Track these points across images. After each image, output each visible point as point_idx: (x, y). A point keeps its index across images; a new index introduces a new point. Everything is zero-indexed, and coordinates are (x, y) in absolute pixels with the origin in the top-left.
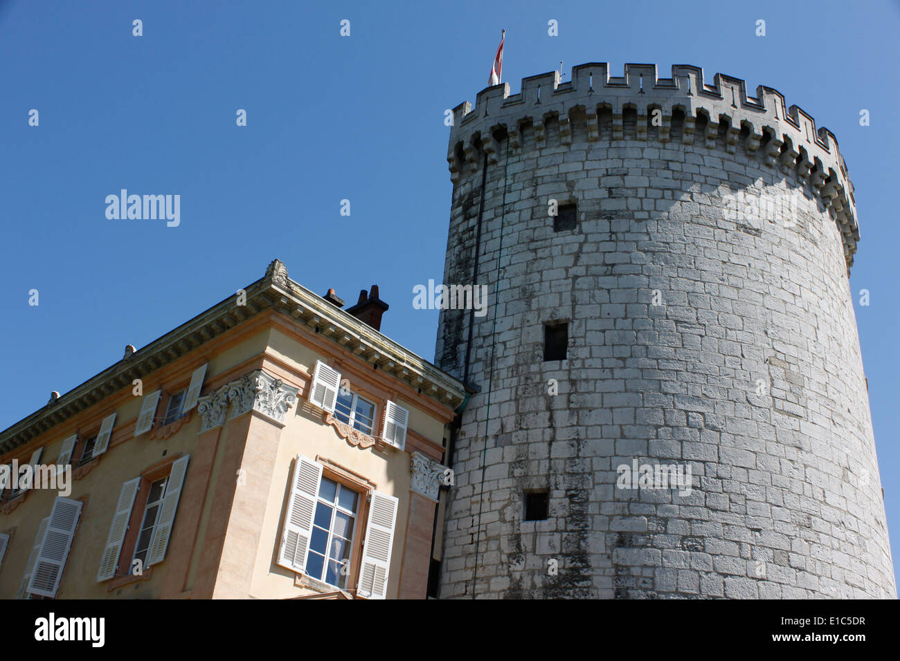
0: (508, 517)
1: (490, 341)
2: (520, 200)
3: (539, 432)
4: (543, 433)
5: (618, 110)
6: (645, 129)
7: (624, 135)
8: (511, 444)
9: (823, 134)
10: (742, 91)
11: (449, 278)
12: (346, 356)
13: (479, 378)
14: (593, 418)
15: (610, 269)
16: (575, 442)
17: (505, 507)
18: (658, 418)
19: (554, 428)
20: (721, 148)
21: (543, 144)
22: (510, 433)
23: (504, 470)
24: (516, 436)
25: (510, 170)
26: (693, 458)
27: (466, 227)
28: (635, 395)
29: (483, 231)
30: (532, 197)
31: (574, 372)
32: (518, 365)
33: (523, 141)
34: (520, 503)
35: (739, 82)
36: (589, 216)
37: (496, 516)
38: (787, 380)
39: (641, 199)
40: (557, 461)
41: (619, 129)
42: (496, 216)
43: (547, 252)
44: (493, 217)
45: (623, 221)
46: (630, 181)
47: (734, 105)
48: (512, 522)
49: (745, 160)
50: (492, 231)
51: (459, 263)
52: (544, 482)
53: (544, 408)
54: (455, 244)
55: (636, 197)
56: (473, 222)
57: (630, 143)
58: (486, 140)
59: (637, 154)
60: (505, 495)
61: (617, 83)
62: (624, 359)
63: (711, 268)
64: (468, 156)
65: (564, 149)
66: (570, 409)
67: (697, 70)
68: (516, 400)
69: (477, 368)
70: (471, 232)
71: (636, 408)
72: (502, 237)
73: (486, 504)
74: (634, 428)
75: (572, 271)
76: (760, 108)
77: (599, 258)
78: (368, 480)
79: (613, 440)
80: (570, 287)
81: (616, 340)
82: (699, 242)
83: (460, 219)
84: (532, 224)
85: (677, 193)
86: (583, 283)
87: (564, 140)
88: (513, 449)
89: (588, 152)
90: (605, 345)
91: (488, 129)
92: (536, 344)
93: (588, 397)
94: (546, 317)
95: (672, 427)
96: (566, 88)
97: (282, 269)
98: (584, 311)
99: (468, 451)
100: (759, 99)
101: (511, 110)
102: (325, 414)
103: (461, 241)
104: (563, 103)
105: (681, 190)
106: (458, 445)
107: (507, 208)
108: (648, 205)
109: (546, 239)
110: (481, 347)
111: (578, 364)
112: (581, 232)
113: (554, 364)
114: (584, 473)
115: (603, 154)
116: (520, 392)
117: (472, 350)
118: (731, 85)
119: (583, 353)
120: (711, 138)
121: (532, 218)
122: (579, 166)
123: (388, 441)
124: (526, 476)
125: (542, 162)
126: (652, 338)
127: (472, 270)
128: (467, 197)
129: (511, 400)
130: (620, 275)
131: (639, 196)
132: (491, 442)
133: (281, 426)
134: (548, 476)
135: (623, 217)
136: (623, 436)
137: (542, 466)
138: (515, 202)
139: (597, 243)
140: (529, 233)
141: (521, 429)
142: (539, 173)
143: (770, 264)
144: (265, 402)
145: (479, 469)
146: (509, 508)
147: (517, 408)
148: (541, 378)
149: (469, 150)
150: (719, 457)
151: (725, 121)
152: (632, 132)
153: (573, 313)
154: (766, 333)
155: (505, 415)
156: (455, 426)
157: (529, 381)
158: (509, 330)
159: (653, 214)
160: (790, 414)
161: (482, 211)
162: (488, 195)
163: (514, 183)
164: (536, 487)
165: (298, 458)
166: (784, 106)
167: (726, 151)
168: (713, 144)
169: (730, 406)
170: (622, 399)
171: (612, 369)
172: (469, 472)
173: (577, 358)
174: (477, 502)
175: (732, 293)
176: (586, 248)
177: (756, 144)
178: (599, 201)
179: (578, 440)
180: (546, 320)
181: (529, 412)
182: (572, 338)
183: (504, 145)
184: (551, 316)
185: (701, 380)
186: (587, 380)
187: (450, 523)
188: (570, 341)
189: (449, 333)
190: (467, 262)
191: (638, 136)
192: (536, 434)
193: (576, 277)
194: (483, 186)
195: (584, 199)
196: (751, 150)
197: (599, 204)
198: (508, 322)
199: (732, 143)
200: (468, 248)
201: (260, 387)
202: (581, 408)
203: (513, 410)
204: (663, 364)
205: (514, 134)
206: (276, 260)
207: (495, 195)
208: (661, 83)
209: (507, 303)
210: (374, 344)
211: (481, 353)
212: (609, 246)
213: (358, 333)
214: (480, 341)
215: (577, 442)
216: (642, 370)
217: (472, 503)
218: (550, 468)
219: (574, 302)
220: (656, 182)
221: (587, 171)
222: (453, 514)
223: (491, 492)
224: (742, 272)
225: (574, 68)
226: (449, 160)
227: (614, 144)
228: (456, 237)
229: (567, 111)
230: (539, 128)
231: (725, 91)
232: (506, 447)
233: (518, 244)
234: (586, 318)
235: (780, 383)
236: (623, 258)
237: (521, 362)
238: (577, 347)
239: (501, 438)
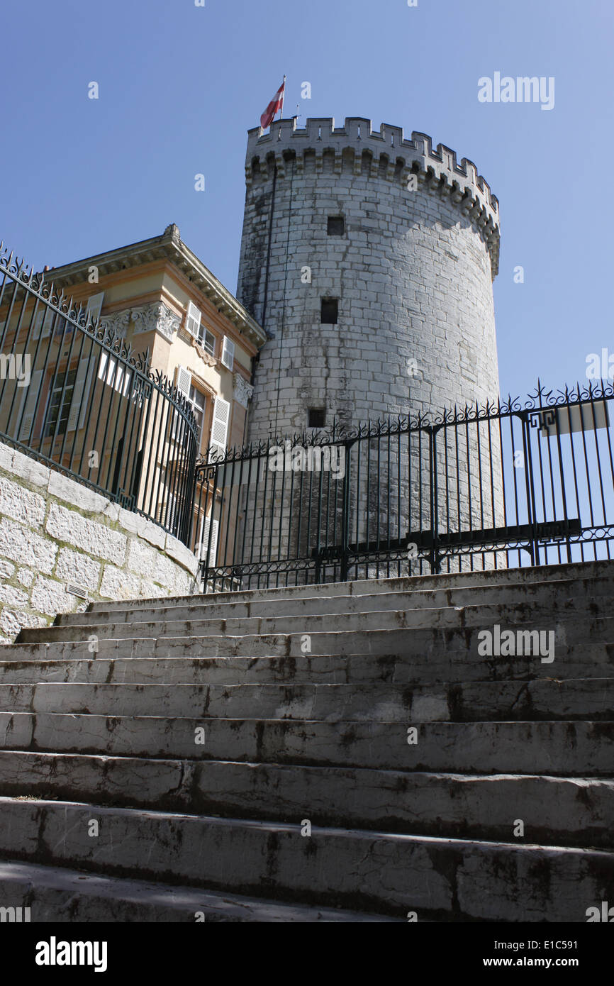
0: (297, 423)
1: (281, 304)
2: (303, 208)
3: (319, 370)
4: (321, 371)
5: (377, 156)
6: (393, 173)
7: (378, 174)
8: (299, 376)
9: (494, 200)
10: (454, 159)
11: (245, 255)
12: (204, 300)
13: (273, 328)
14: (355, 365)
15: (367, 267)
16: (343, 379)
17: (295, 416)
18: (396, 371)
19: (329, 369)
20: (438, 197)
21: (320, 170)
22: (298, 369)
23: (294, 392)
24: (302, 371)
25: (295, 185)
26: (416, 398)
27: (259, 221)
28: (382, 354)
29: (274, 226)
30: (312, 207)
31: (342, 333)
32: (302, 324)
33: (305, 166)
34: (305, 415)
35: (453, 152)
36: (354, 228)
37: (289, 422)
38: (468, 357)
39: (388, 222)
40: (331, 391)
41: (376, 170)
42: (284, 217)
43: (323, 249)
44: (281, 216)
45: (376, 235)
46: (382, 208)
47: (449, 169)
48: (300, 427)
49: (451, 208)
50: (281, 227)
51: (254, 246)
52: (322, 403)
53: (322, 355)
54: (249, 232)
55: (385, 220)
56: (264, 218)
57: (382, 182)
58: (279, 159)
59: (385, 190)
60: (295, 409)
61: (376, 137)
62: (375, 329)
63: (430, 278)
64: (263, 168)
65: (335, 177)
66: (340, 357)
67: (429, 139)
68: (302, 347)
69: (272, 322)
70: (264, 225)
71: (382, 362)
72: (289, 232)
73: (281, 415)
74: (381, 375)
75: (341, 265)
76: (463, 173)
77: (359, 259)
78: (212, 388)
79: (367, 381)
80: (340, 276)
81: (371, 316)
82: (423, 259)
83: (253, 214)
84: (312, 226)
85: (410, 222)
86: (348, 274)
87: (337, 170)
88: (300, 379)
89: (353, 181)
90: (363, 318)
91: (281, 151)
92: (316, 311)
93: (352, 351)
94: (323, 293)
95: (404, 377)
96: (340, 132)
97: (177, 232)
98: (350, 293)
99: (265, 378)
100: (463, 167)
101: (298, 140)
102: (192, 338)
103: (254, 230)
104: (338, 143)
105: (413, 221)
106: (258, 373)
107: (293, 212)
108: (392, 227)
109: (322, 239)
110: (274, 308)
111: (345, 328)
112: (347, 238)
113: (329, 326)
114: (349, 400)
115: (363, 185)
116: (304, 342)
117: (267, 309)
118: (448, 154)
119: (349, 321)
120: (433, 189)
121: (312, 223)
122: (346, 192)
123: (224, 363)
124: (309, 398)
125: (320, 183)
126: (393, 318)
127: (266, 253)
128: (259, 198)
129: (298, 347)
130: (373, 273)
131: (387, 220)
132: (283, 373)
133: (170, 343)
134: (325, 400)
135: (376, 233)
136: (374, 380)
137: (321, 393)
138: (299, 209)
139: (359, 248)
140: (310, 233)
141: (306, 366)
142: (317, 191)
143: (462, 281)
144: (163, 325)
145: (275, 390)
146: (298, 418)
147: (303, 352)
148: (320, 335)
149: (263, 164)
150: (431, 400)
151: (443, 178)
152: (383, 174)
153: (342, 294)
154: (459, 325)
155: (294, 356)
156: (255, 360)
157: (311, 336)
158: (296, 298)
159: (396, 234)
160: (469, 379)
161: (273, 211)
162: (277, 200)
163: (298, 194)
164: (317, 406)
165: (179, 366)
166: (476, 175)
167: (440, 199)
168: (433, 192)
169: (437, 369)
170: (373, 355)
171: (367, 335)
172: (267, 392)
173: (344, 325)
174: (274, 412)
175: (440, 296)
176: (351, 250)
177: (460, 198)
178: (360, 219)
179: (345, 379)
180: (322, 295)
181: (312, 356)
182: (342, 310)
183: (290, 165)
184: (326, 294)
185: (422, 350)
186: (351, 340)
187: (253, 424)
188: (340, 312)
189: (247, 295)
190: (261, 246)
191: (387, 177)
192: (316, 371)
193: (344, 269)
194: (273, 192)
195: (349, 215)
196: (455, 202)
197: (359, 220)
198: (295, 293)
199: (445, 195)
200: (262, 236)
201: (161, 314)
202: (347, 358)
203: (300, 353)
204: (400, 336)
205: (300, 158)
206: (174, 224)
207: (283, 201)
208: (406, 143)
209: (294, 280)
210: (223, 294)
211: (274, 312)
212: (367, 251)
213: (215, 286)
214: (273, 304)
215: (344, 379)
216: (387, 338)
217: (270, 412)
218: (326, 395)
219: (343, 287)
220: (398, 212)
221: (352, 195)
222: (255, 417)
223: (284, 407)
224: (447, 284)
225: (347, 118)
226: (246, 169)
227: (371, 180)
228: (250, 226)
229: (341, 150)
230: (319, 158)
231: (445, 156)
232: (295, 378)
233: (302, 239)
234: (351, 298)
235: (465, 359)
236: (377, 261)
237: (305, 322)
238: (344, 316)
239: (291, 371)
